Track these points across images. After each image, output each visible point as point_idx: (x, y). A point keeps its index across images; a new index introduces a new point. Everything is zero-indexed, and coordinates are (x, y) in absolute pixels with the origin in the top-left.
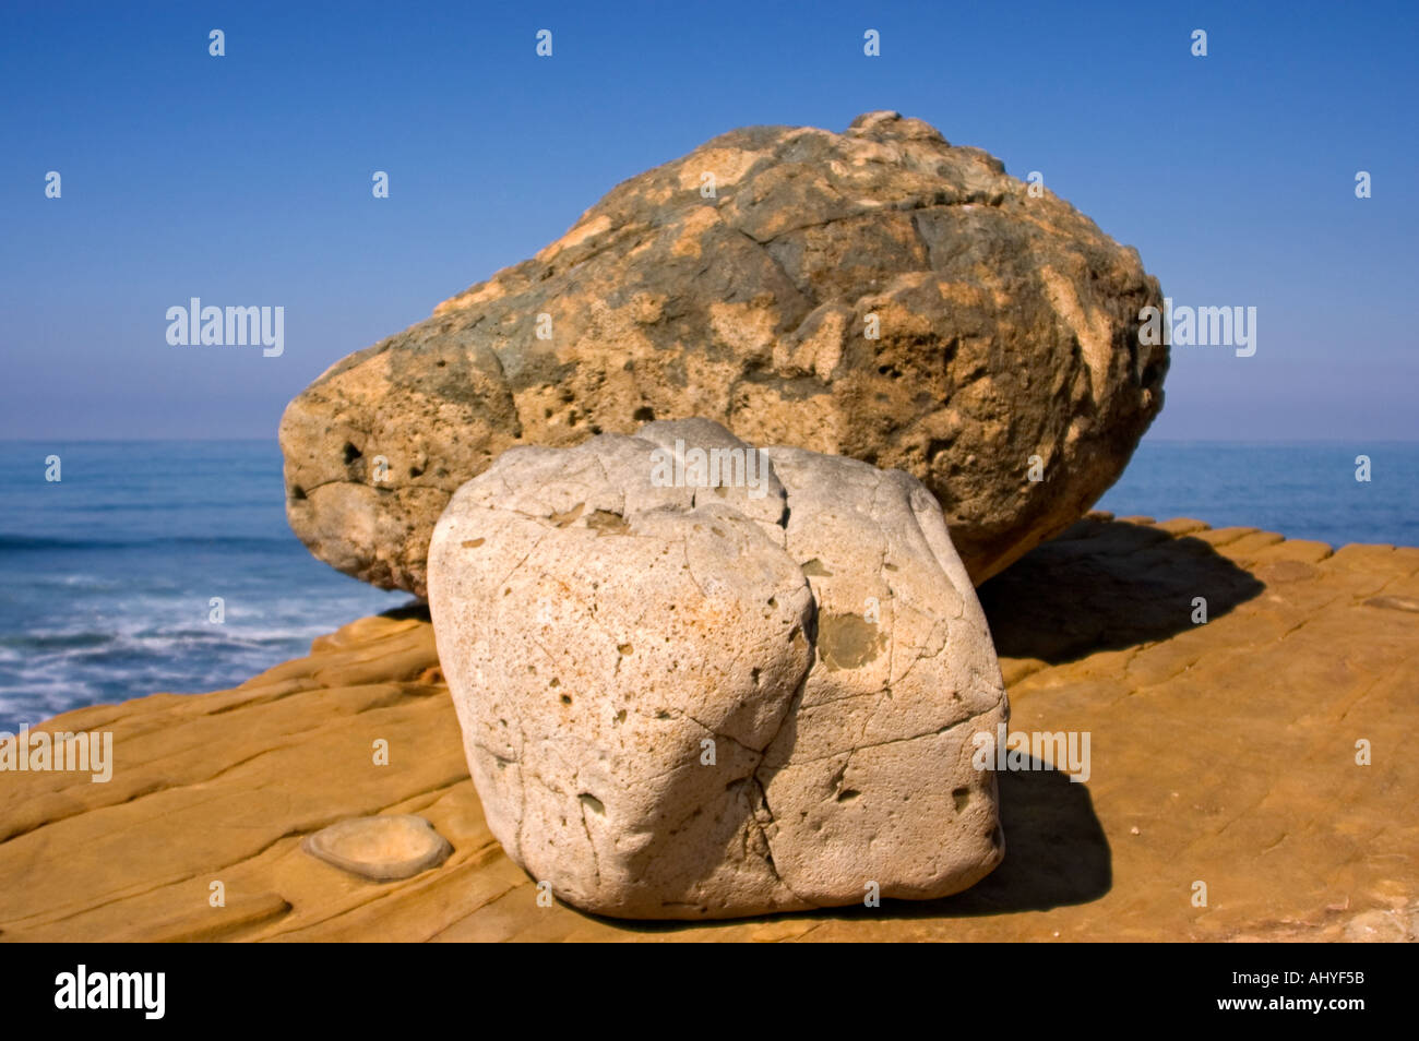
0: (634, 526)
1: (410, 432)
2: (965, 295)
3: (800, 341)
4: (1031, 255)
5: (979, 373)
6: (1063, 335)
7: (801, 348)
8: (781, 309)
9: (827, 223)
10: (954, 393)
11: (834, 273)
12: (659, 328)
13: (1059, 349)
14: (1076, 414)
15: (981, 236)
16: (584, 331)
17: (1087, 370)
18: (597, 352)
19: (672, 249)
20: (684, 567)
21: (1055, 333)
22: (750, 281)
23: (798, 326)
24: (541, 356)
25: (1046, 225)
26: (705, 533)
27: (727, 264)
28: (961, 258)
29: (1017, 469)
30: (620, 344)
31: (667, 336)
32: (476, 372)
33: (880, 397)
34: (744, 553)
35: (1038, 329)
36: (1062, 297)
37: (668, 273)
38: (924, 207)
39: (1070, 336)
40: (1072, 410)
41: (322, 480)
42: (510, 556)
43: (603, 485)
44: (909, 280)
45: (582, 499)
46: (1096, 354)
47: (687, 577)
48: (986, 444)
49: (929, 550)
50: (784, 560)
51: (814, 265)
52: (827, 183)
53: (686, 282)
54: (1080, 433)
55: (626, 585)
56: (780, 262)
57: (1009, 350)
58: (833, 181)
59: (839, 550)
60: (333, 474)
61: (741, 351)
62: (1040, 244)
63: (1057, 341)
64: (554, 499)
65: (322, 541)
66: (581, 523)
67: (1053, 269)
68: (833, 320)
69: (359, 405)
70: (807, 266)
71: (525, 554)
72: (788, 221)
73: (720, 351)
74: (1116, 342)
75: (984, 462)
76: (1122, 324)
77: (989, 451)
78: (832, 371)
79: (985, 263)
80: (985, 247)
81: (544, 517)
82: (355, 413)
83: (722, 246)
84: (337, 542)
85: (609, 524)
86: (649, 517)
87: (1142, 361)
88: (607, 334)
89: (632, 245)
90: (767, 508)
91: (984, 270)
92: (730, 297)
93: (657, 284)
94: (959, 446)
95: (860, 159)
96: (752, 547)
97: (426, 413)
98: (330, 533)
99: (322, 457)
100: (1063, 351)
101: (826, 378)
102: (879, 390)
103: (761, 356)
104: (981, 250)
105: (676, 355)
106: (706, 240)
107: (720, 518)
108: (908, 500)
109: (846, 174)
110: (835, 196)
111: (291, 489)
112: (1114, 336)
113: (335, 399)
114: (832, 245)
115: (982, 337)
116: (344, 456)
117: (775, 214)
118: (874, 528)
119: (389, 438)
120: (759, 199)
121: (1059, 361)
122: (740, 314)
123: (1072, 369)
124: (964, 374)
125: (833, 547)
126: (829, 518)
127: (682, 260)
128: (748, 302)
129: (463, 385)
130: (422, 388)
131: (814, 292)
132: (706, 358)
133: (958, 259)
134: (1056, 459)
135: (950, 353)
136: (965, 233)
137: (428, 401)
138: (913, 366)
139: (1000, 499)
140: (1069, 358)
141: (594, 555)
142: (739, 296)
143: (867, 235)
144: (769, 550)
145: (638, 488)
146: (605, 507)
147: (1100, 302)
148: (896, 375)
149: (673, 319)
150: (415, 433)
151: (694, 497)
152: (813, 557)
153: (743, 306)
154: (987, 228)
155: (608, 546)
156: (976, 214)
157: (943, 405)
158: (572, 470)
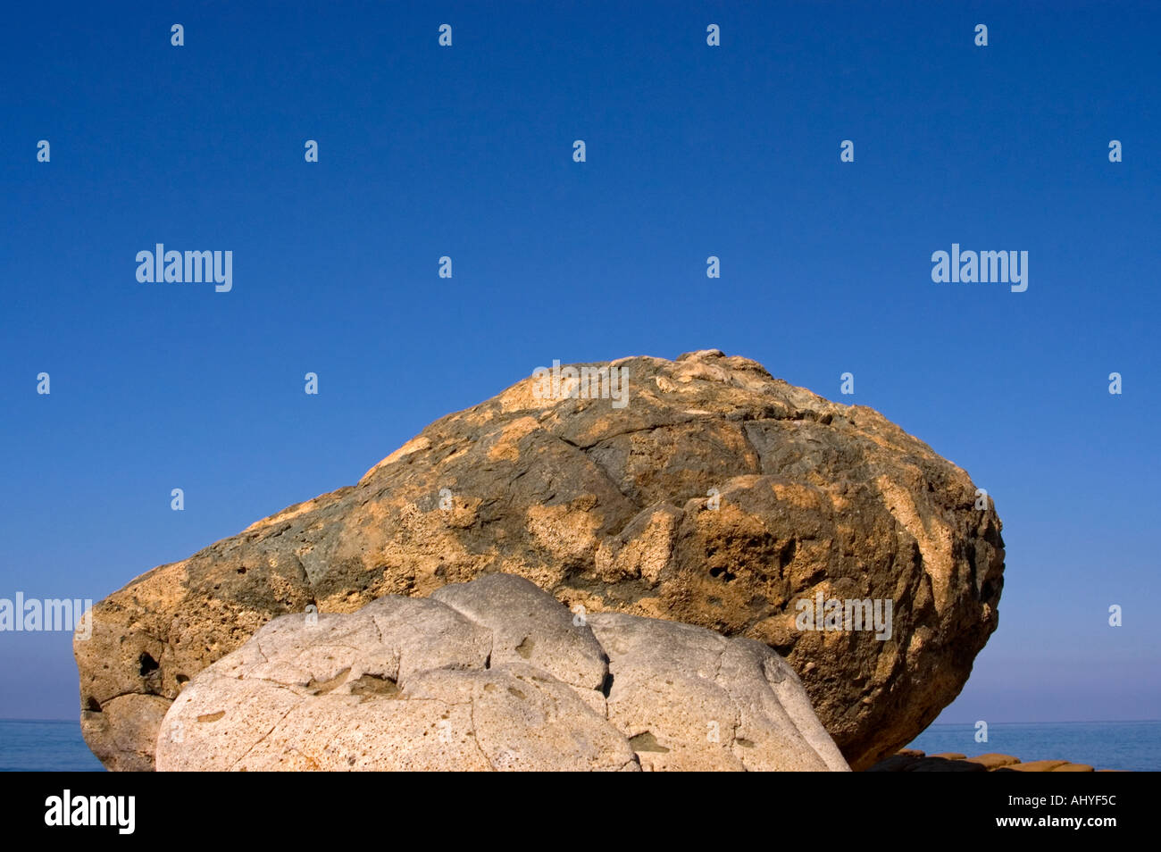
0: (407, 687)
1: (207, 640)
2: (802, 497)
3: (624, 542)
4: (866, 465)
5: (818, 577)
6: (904, 541)
7: (625, 549)
8: (604, 511)
9: (655, 427)
10: (790, 598)
11: (659, 476)
12: (472, 531)
13: (899, 555)
14: (918, 624)
15: (813, 447)
16: (392, 534)
17: (929, 578)
18: (407, 557)
19: (488, 454)
20: (469, 734)
21: (896, 539)
22: (570, 483)
23: (622, 529)
24: (347, 561)
25: (878, 439)
26: (500, 694)
27: (545, 467)
28: (794, 466)
29: (859, 677)
30: (431, 549)
31: (480, 540)
32: (277, 577)
33: (712, 600)
34: (552, 720)
35: (878, 535)
36: (901, 506)
37: (483, 477)
38: (752, 418)
39: (911, 543)
40: (914, 619)
41: (117, 691)
42: (251, 729)
43: (376, 646)
44: (741, 482)
45: (348, 663)
46: (937, 563)
47: (473, 745)
48: (826, 650)
49: (792, 723)
50: (606, 729)
51: (639, 468)
52: (653, 394)
53: (502, 485)
54: (923, 642)
55: (391, 758)
56: (603, 467)
57: (849, 554)
58: (659, 393)
59: (677, 721)
60: (127, 685)
61: (561, 555)
62: (875, 455)
63: (897, 547)
64: (314, 665)
65: (116, 756)
66: (343, 689)
67: (889, 479)
68: (660, 519)
69: (154, 612)
70: (632, 468)
71: (271, 728)
72: (611, 427)
73: (540, 554)
74: (956, 552)
75: (824, 669)
76: (961, 536)
77: (831, 658)
78: (660, 572)
79: (819, 472)
80: (819, 457)
81: (300, 685)
82: (150, 620)
83: (541, 450)
84: (132, 756)
85: (380, 691)
86: (427, 676)
87: (982, 574)
88: (417, 538)
89: (447, 453)
90: (583, 672)
91: (819, 478)
92: (549, 499)
93: (472, 488)
94: (797, 652)
95: (686, 376)
96: (562, 713)
97: (224, 621)
98: (125, 747)
99: (117, 668)
100: (905, 557)
101: (653, 580)
102: (710, 592)
103: (582, 560)
104: (814, 459)
105: (491, 560)
106: (524, 444)
107: (520, 677)
108: (762, 668)
109: (672, 389)
110: (661, 404)
111: (85, 702)
112: (953, 546)
113: (131, 607)
114: (658, 449)
115: (820, 539)
116: (139, 666)
117: (597, 420)
118: (721, 696)
119: (186, 647)
120: (581, 408)
121: (899, 568)
122: (560, 516)
123: (913, 577)
124: (802, 577)
125: (670, 719)
126: (663, 684)
127: (498, 464)
128: (569, 504)
129: (262, 590)
130: (221, 594)
131: (639, 494)
132: (523, 562)
133: (790, 468)
134: (900, 667)
135: (786, 556)
136: (797, 444)
137: (226, 607)
138: (747, 569)
139: (840, 710)
140: (910, 565)
141: (354, 723)
142: (559, 498)
143: (695, 441)
144: (585, 717)
145: (417, 646)
146: (375, 670)
147: (938, 513)
148: (730, 577)
149: (488, 522)
150: (213, 642)
151: (489, 658)
152: (643, 729)
153: (563, 508)
154: (820, 439)
155: (373, 713)
156: (807, 427)
157: (779, 609)
158: (339, 632)
